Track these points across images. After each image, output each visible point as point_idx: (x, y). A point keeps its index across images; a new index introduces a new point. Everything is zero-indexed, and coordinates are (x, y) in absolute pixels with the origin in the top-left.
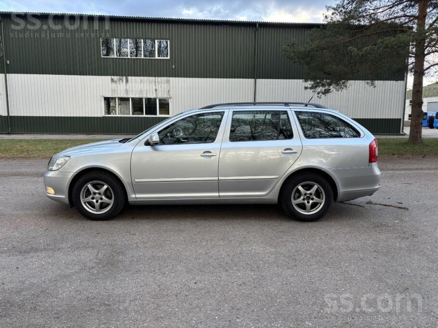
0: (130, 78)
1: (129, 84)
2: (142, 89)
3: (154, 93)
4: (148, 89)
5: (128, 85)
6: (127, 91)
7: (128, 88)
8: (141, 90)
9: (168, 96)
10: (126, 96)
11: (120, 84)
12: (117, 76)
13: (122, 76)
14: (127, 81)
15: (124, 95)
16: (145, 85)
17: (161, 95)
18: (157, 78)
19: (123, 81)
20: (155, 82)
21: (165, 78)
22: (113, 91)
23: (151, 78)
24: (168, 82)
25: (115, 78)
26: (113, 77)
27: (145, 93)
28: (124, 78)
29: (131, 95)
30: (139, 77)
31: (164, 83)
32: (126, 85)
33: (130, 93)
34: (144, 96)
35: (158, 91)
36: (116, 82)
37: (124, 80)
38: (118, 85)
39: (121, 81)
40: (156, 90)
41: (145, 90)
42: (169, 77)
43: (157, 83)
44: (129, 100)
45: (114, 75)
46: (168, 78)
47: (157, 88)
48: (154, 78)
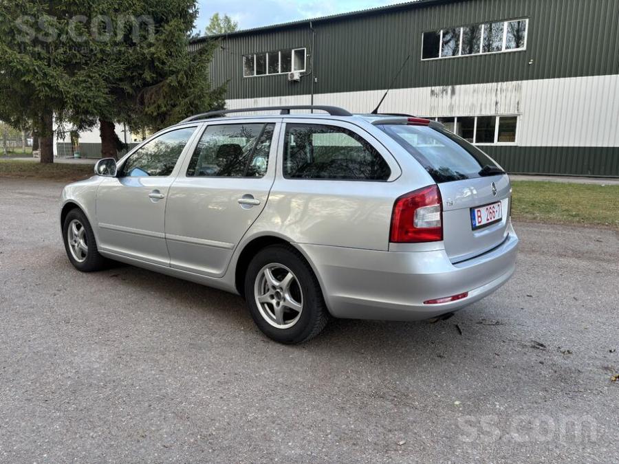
0: (457, 87)
1: (456, 97)
2: (475, 103)
3: (493, 107)
4: (484, 103)
5: (454, 98)
6: (451, 108)
7: (453, 102)
8: (473, 105)
9: (516, 112)
10: (450, 116)
11: (442, 97)
12: (439, 85)
13: (447, 85)
14: (453, 92)
15: (447, 114)
16: (480, 96)
17: (505, 110)
18: (500, 83)
19: (447, 93)
20: (497, 90)
21: (514, 82)
22: (432, 108)
23: (489, 85)
24: (518, 89)
25: (437, 89)
26: (433, 88)
27: (478, 109)
28: (450, 88)
29: (457, 113)
30: (472, 85)
31: (512, 91)
32: (451, 98)
33: (456, 109)
34: (476, 113)
35: (499, 105)
36: (437, 95)
37: (449, 91)
38: (440, 99)
39: (444, 92)
40: (497, 103)
41: (479, 105)
42: (522, 80)
43: (499, 92)
44: (453, 121)
45: (435, 86)
46: (520, 82)
47: (499, 100)
48: (494, 84)
